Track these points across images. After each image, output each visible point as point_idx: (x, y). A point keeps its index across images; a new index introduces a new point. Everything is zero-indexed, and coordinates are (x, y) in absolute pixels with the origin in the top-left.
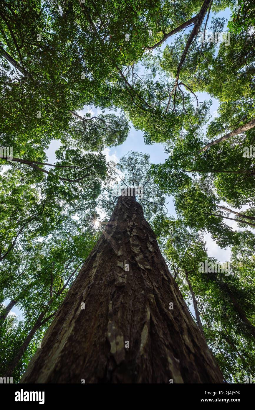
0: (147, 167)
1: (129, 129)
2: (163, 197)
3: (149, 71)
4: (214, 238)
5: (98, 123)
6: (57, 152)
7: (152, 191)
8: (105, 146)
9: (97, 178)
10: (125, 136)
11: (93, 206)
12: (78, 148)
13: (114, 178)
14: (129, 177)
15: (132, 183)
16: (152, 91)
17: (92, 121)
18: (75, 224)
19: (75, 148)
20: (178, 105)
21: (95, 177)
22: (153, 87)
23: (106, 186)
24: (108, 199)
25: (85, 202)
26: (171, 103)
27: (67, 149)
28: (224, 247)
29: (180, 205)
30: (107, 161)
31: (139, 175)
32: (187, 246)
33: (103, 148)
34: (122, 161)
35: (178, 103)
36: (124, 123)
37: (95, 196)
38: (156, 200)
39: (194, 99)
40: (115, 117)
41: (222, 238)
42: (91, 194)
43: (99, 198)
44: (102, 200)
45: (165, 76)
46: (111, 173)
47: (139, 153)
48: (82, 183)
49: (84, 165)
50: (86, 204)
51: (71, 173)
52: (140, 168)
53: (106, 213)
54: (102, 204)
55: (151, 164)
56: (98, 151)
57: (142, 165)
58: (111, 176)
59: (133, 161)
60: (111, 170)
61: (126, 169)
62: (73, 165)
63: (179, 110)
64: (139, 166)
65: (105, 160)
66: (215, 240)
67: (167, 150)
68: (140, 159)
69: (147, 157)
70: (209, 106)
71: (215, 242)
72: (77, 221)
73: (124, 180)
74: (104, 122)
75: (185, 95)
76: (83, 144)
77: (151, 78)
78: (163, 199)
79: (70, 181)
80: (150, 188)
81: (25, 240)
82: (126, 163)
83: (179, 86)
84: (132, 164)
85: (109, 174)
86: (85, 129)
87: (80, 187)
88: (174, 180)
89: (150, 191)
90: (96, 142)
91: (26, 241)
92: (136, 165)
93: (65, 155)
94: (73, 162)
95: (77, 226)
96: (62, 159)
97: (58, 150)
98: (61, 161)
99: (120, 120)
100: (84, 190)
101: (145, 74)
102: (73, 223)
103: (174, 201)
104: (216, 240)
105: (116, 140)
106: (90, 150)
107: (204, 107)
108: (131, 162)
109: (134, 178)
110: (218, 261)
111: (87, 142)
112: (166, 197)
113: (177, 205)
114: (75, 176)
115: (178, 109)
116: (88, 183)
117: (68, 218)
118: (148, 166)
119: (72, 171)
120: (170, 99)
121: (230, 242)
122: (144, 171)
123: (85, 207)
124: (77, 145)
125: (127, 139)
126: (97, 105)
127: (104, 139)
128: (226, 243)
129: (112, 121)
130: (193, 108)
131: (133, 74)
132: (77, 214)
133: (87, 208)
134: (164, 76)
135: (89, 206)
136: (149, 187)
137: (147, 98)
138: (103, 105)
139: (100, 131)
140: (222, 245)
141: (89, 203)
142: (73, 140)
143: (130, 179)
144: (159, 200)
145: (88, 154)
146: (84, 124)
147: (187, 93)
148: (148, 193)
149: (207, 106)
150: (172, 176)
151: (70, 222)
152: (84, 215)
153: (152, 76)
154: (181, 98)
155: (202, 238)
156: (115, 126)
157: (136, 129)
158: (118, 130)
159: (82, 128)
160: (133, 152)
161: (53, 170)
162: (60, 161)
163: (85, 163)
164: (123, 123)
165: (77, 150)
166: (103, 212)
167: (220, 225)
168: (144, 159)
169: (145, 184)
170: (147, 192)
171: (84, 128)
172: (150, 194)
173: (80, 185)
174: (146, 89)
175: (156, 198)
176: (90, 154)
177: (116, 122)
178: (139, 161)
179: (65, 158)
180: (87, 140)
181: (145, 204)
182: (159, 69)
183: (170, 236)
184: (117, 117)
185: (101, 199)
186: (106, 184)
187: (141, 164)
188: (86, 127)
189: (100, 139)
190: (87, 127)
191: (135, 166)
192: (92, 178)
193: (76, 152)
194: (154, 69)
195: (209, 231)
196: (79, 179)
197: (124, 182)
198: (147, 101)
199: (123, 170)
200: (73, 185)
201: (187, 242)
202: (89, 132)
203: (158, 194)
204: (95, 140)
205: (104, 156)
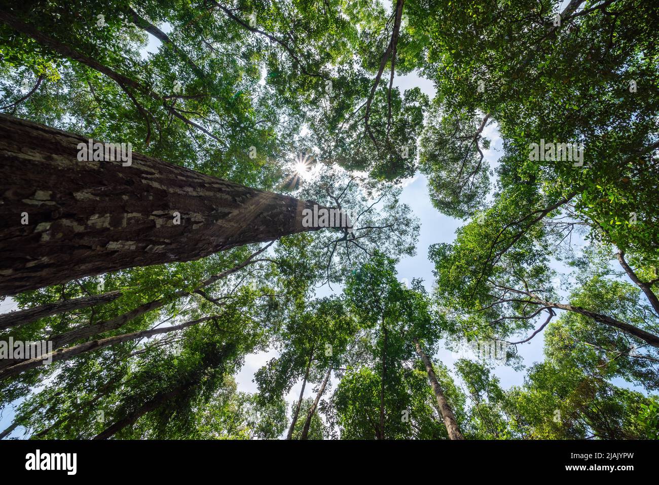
0: (393, 251)
1: (462, 218)
2: (342, 280)
3: (579, 255)
4: (271, 363)
5: (472, 161)
6: (417, 90)
7: (352, 262)
8: (429, 176)
9: (373, 163)
10: (448, 211)
11: (325, 158)
12: (426, 129)
13: (373, 194)
14: (375, 220)
15: (365, 226)
16: (531, 259)
17: (477, 152)
18: (294, 130)
19: (425, 122)
20: (512, 307)
21: (376, 160)
22: (538, 261)
23: (358, 181)
24: (337, 185)
25: (332, 144)
26: (516, 295)
27: (423, 108)
28: (257, 380)
29: (325, 307)
30: (403, 180)
31: (380, 238)
32: (262, 321)
33: (425, 172)
34: (403, 208)
35: (517, 308)
36: (473, 210)
37: (342, 161)
38: (337, 268)
39: (523, 337)
40: (485, 193)
41: (271, 377)
42: (346, 155)
43: (337, 168)
44: (334, 175)
45: (570, 284)
46: (381, 189)
47: (417, 237)
48: (365, 137)
49: (396, 139)
50: (329, 146)
51: (381, 118)
52: (391, 240)
53: (312, 183)
54: (328, 175)
55: (398, 258)
56: (421, 163)
57: (396, 242)
58: (376, 189)
59: (404, 227)
60: (387, 189)
61: (389, 214)
62: (395, 120)
63: (503, 309)
64: (395, 238)
65: (406, 177)
66: (267, 364)
67: (419, 282)
68: (408, 240)
69: (410, 251)
70: (512, 364)
71: (265, 365)
72: (298, 134)
73: (370, 212)
74: (476, 172)
75: (531, 321)
76: (433, 137)
77: (566, 258)
78: (338, 279)
79: (366, 117)
80: (356, 258)
81: (260, 47)
82: (400, 214)
83: (546, 310)
84: (399, 225)
85: (380, 186)
86: (462, 139)
87: (357, 135)
88: (369, 298)
89: (351, 257)
90: (436, 161)
91: (259, 49)
92: (397, 232)
93: (412, 104)
94: (401, 120)
95: (290, 133)
96: (406, 100)
97: (422, 92)
98: (403, 99)
99: (479, 203)
100: (352, 143)
101: (573, 247)
102: (296, 126)
103: (332, 296)
104: (268, 367)
105: (440, 196)
106: (423, 150)
107: (509, 356)
108: (402, 223)
109: (374, 229)
110: (238, 371)
111: (436, 145)
112: (342, 285)
113: (326, 301)
114: (376, 125)
115: (505, 308)
116: (364, 149)
117: (304, 118)
118: (394, 253)
119: (385, 119)
120: (523, 293)
121: (265, 389)
122: (386, 247)
123: (324, 146)
124: (430, 126)
125: (443, 214)
126: (504, 161)
127: (444, 174)
128: (263, 383)
129: (477, 188)
130: (508, 336)
131: (573, 224)
132: (311, 132)
133: (322, 149)
134: (569, 282)
135: (325, 152)
136: (358, 256)
137: (517, 249)
138: (504, 172)
139: (458, 166)
140: (260, 376)
141: (330, 153)
142: (440, 119)
143: (371, 222)
144: (336, 272)
145: (415, 146)
146: (470, 137)
147: (535, 325)
148: (348, 254)
149: (512, 360)
150: (375, 295)
151: (297, 122)
152: (309, 144)
153: (570, 261)
154: (525, 313)
155: (275, 346)
156: (468, 192)
157: (459, 231)
158: (461, 199)
159: (462, 134)
160: (419, 227)
161: (386, 85)
162: (402, 97)
163: (400, 140)
164: (473, 207)
165: (422, 127)
166: (313, 177)
167: (292, 374)
168: (407, 246)
169: (363, 249)
170: (350, 252)
171: (463, 137)
172: (346, 257)
173: (360, 134)
174: (533, 247)
175: (340, 268)
176: (416, 149)
177: (475, 195)
178: (403, 237)
179: (407, 105)
180: (442, 143)
181: (328, 249)
182: (582, 272)
183: (278, 293)
184: (484, 196)
185: (336, 174)
186: (363, 180)
187: (398, 242)
188: (464, 140)
189: (442, 167)
190: (464, 143)
191: (396, 230)
192: (374, 156)
193: (418, 124)
194: (584, 263)
195: (283, 356)
196: (371, 133)
197: (366, 211)
198: (511, 250)
199: (387, 209)
200: (360, 123)
201: (269, 321)
202: (457, 146)
203: (346, 270)
204: (440, 158)
205: (412, 175)
